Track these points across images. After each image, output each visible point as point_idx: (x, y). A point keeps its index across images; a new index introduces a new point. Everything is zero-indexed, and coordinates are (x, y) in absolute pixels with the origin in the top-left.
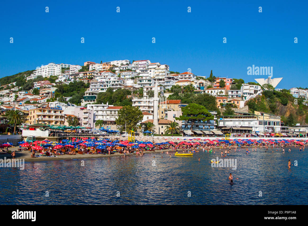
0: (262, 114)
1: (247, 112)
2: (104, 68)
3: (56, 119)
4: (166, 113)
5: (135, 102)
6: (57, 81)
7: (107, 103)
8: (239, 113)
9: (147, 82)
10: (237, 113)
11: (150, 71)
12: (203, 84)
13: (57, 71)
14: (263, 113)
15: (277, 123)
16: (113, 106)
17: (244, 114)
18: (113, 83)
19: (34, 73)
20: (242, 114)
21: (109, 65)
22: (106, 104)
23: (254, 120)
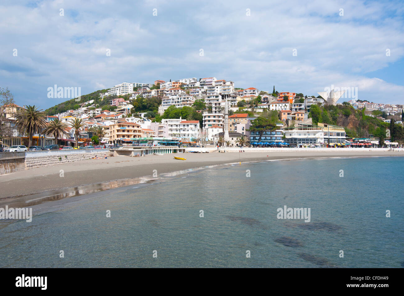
0: (326, 126)
1: (311, 124)
2: (173, 86)
3: (134, 133)
4: (235, 126)
5: (205, 117)
6: (131, 98)
7: (181, 118)
8: (303, 125)
9: (214, 98)
10: (302, 125)
11: (217, 88)
12: (267, 98)
13: (130, 90)
14: (326, 124)
15: (342, 133)
16: (185, 120)
17: (309, 126)
18: (184, 100)
19: (108, 92)
20: (307, 126)
21: (178, 83)
22: (179, 119)
23: (319, 132)
